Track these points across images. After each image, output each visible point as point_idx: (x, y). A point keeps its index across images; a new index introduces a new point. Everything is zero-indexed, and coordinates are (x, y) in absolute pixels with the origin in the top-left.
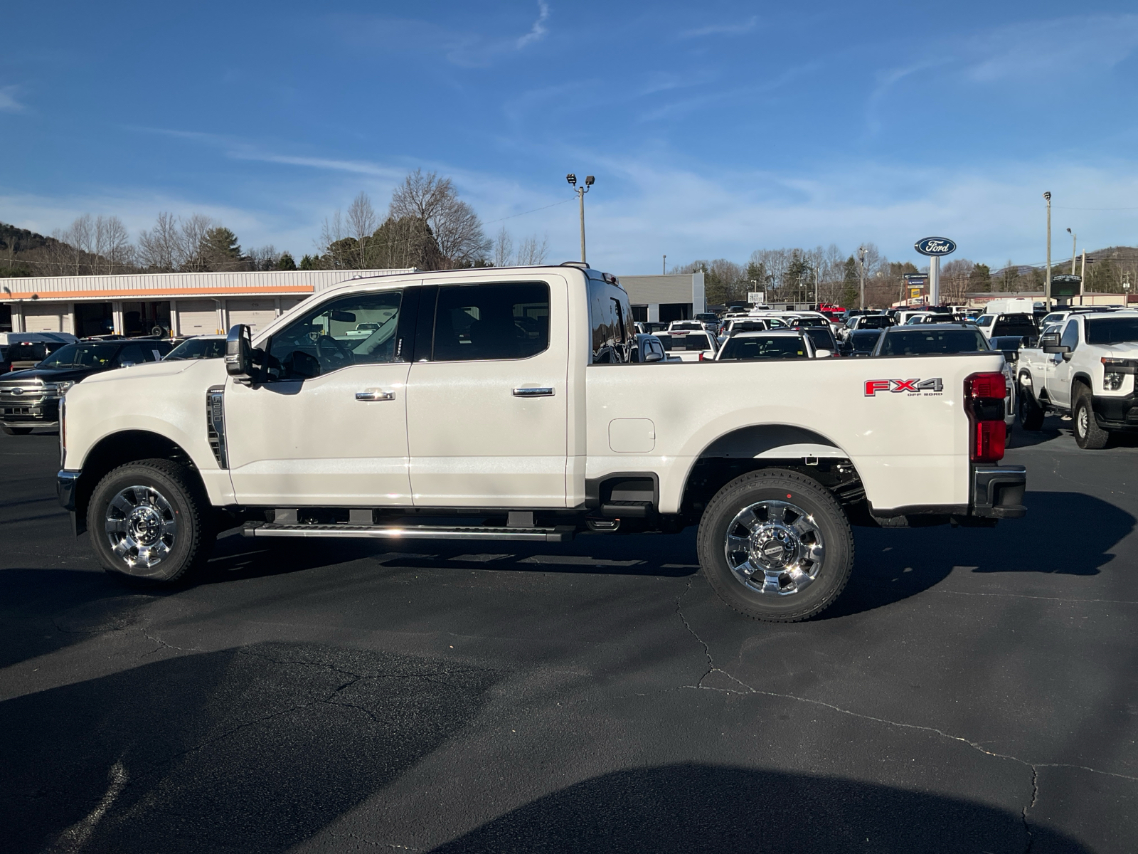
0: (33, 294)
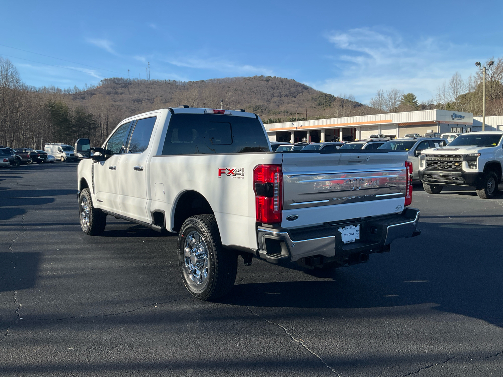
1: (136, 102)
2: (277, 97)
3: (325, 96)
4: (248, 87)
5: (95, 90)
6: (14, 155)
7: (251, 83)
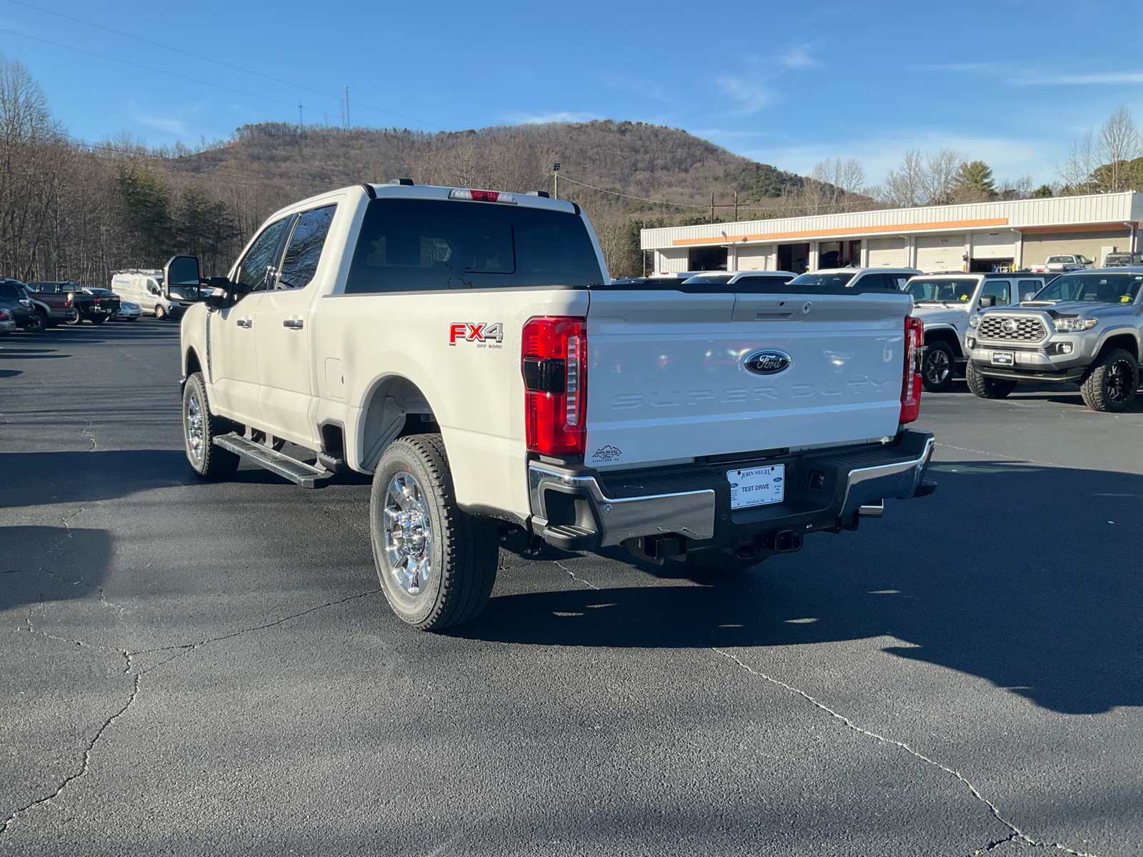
0: (744, 238)
1: (318, 179)
2: (644, 170)
3: (755, 169)
4: (577, 148)
5: (222, 151)
6: (27, 301)
7: (583, 137)
